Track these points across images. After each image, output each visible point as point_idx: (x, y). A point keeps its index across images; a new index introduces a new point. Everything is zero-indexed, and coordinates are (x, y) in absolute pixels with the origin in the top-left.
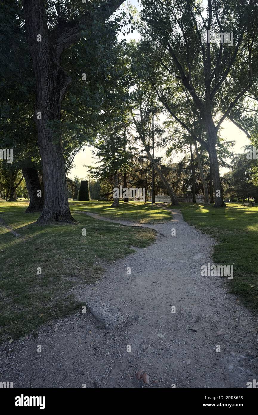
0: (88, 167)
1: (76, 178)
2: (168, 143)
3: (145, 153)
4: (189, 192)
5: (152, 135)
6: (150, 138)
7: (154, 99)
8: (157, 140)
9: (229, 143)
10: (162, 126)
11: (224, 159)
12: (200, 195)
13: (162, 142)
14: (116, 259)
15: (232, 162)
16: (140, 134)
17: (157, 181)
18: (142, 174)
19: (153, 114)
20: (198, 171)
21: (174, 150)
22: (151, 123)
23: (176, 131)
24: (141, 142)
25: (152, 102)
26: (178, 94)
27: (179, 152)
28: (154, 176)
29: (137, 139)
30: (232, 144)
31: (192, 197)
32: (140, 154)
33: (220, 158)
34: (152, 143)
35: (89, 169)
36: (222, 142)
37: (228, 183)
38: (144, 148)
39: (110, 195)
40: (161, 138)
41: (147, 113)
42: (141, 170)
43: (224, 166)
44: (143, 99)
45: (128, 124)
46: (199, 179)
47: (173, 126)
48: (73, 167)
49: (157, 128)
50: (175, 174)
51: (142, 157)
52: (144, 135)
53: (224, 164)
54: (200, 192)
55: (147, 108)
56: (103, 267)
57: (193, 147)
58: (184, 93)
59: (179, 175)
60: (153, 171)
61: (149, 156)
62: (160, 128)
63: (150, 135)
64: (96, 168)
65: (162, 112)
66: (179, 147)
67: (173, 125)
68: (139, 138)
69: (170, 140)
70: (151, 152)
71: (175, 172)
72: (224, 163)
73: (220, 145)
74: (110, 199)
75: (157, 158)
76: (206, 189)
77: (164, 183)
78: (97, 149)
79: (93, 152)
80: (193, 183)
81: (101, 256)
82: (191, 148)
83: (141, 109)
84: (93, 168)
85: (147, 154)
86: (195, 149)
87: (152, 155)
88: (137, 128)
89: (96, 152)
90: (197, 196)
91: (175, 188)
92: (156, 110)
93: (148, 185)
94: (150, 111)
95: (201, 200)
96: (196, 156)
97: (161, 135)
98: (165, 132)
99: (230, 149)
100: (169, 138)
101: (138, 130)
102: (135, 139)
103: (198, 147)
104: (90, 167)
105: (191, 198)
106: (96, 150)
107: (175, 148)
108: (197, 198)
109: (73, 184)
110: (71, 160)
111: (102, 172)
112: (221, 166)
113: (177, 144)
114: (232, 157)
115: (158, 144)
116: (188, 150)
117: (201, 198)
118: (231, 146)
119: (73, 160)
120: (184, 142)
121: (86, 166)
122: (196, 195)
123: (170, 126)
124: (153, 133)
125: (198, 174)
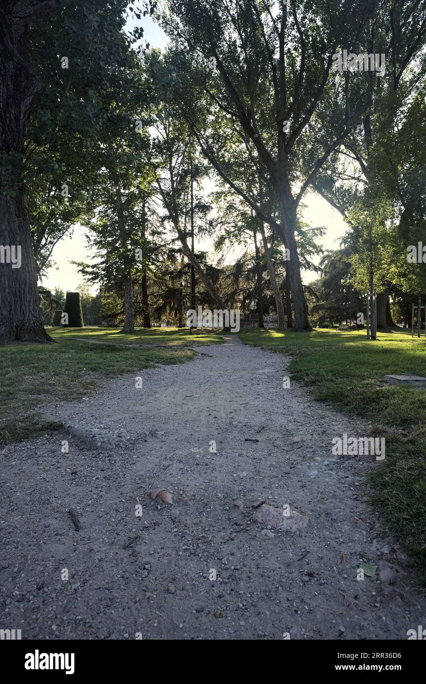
0: (79, 265)
1: (57, 292)
2: (217, 229)
3: (178, 245)
4: (252, 312)
5: (190, 214)
6: (187, 219)
7: (193, 153)
8: (198, 222)
9: (316, 231)
10: (206, 200)
11: (308, 257)
12: (271, 317)
13: (208, 226)
14: (122, 372)
15: (321, 263)
16: (169, 212)
17: (199, 292)
18: (173, 279)
19: (192, 177)
20: (268, 276)
21: (227, 241)
22: (188, 192)
23: (231, 207)
24: (172, 224)
25: (191, 158)
26: (234, 146)
27: (236, 244)
28: (194, 283)
29: (165, 220)
30: (321, 232)
31: (258, 319)
32: (171, 246)
33: (302, 255)
34: (190, 228)
35: (81, 268)
36: (304, 229)
37: (315, 295)
38: (177, 235)
39: (119, 317)
40: (206, 219)
41: (183, 176)
42: (171, 273)
43: (309, 268)
44: (175, 151)
45: (149, 195)
46: (268, 288)
47: (225, 200)
48: (51, 266)
49: (199, 203)
50: (229, 281)
51: (173, 250)
52: (176, 213)
53: (308, 265)
54: (270, 311)
55: (181, 168)
56: (98, 382)
57: (259, 236)
58: (244, 145)
59: (236, 281)
60: (193, 275)
61: (185, 250)
62: (203, 202)
63: (187, 213)
64: (93, 267)
65: (207, 174)
66: (236, 236)
67: (226, 198)
68: (168, 218)
69: (220, 223)
70: (189, 240)
71: (230, 278)
72: (308, 263)
73: (302, 233)
74: (119, 323)
75: (198, 252)
76: (280, 303)
77: (212, 294)
78: (94, 233)
79: (88, 237)
80: (260, 295)
81: (93, 370)
82: (255, 237)
83: (171, 170)
84: (88, 266)
85: (182, 246)
86: (263, 240)
87: (190, 247)
88: (165, 200)
89: (92, 238)
90: (266, 318)
91: (229, 303)
92: (196, 172)
93: (184, 298)
94: (186, 172)
95: (272, 324)
96: (263, 251)
97: (205, 214)
98: (212, 208)
99: (317, 241)
100: (219, 221)
101: (167, 205)
102: (161, 220)
103: (266, 235)
104: (82, 264)
105: (257, 321)
106: (93, 235)
107: (230, 237)
108: (266, 322)
109: (52, 298)
110: (48, 253)
111: (103, 273)
112: (304, 269)
113: (232, 230)
114: (321, 254)
115: (201, 229)
116: (250, 241)
117: (272, 322)
118: (319, 236)
119: (52, 253)
120: (244, 226)
121: (74, 263)
122: (264, 317)
123: (220, 200)
124: (192, 209)
125: (266, 281)
